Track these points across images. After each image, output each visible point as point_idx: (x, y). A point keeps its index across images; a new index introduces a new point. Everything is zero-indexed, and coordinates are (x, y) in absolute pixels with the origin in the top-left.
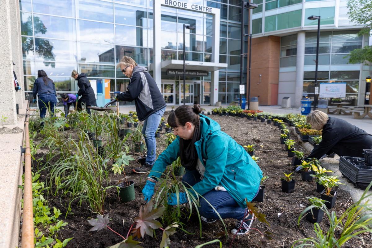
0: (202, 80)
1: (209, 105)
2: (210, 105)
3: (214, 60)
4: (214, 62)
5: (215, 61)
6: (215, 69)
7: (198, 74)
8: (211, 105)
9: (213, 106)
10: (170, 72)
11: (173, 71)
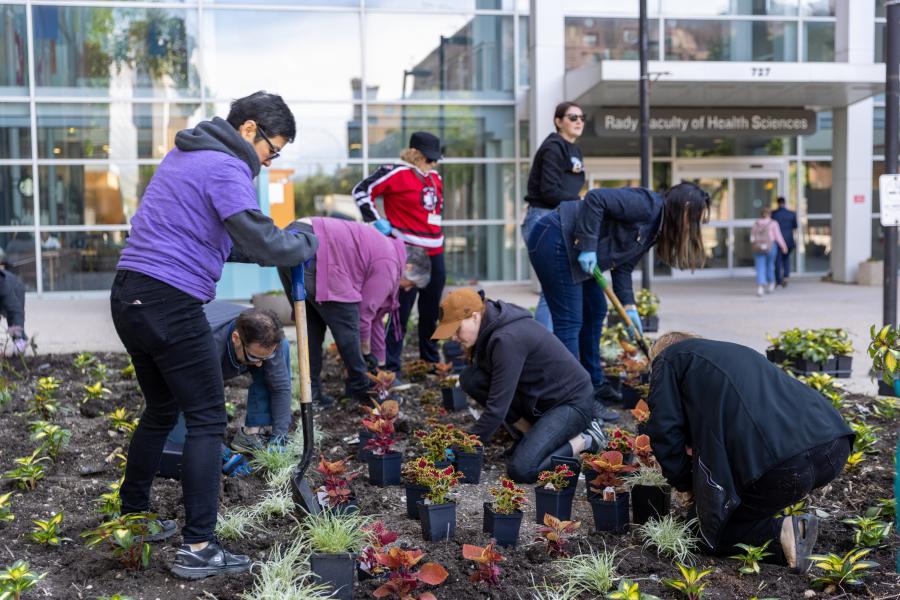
0: (794, 151)
1: (824, 280)
2: (829, 279)
3: (846, 50)
4: (846, 60)
5: (852, 54)
6: (851, 95)
7: (758, 123)
8: (835, 277)
9: (843, 283)
10: (610, 122)
11: (623, 118)
